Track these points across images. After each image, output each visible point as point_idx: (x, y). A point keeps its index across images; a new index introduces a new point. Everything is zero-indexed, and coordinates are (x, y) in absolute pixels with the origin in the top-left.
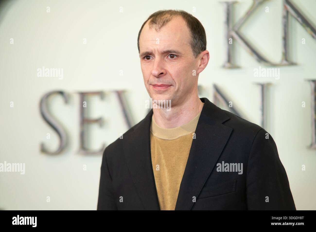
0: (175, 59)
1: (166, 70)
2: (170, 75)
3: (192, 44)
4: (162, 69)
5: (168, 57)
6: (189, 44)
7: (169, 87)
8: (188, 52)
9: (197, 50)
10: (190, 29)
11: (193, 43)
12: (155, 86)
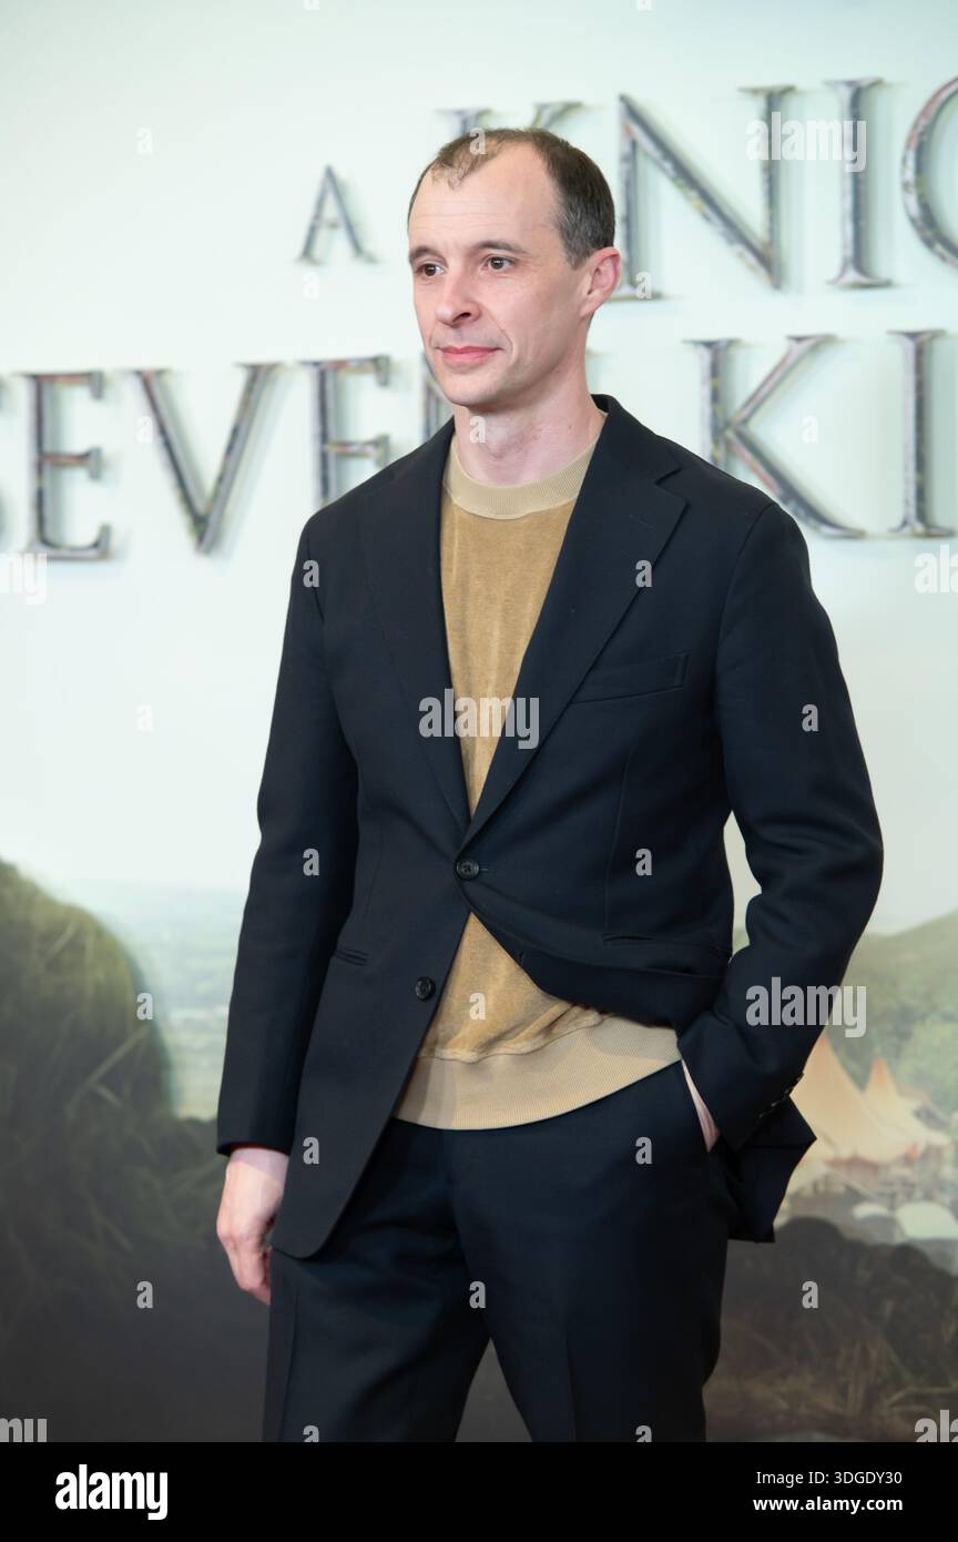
0: (505, 272)
1: (479, 306)
2: (493, 318)
3: (562, 228)
4: (468, 300)
5: (486, 265)
6: (552, 227)
7: (490, 354)
8: (551, 251)
9: (579, 244)
10: (556, 181)
11: (565, 222)
12: (446, 350)
